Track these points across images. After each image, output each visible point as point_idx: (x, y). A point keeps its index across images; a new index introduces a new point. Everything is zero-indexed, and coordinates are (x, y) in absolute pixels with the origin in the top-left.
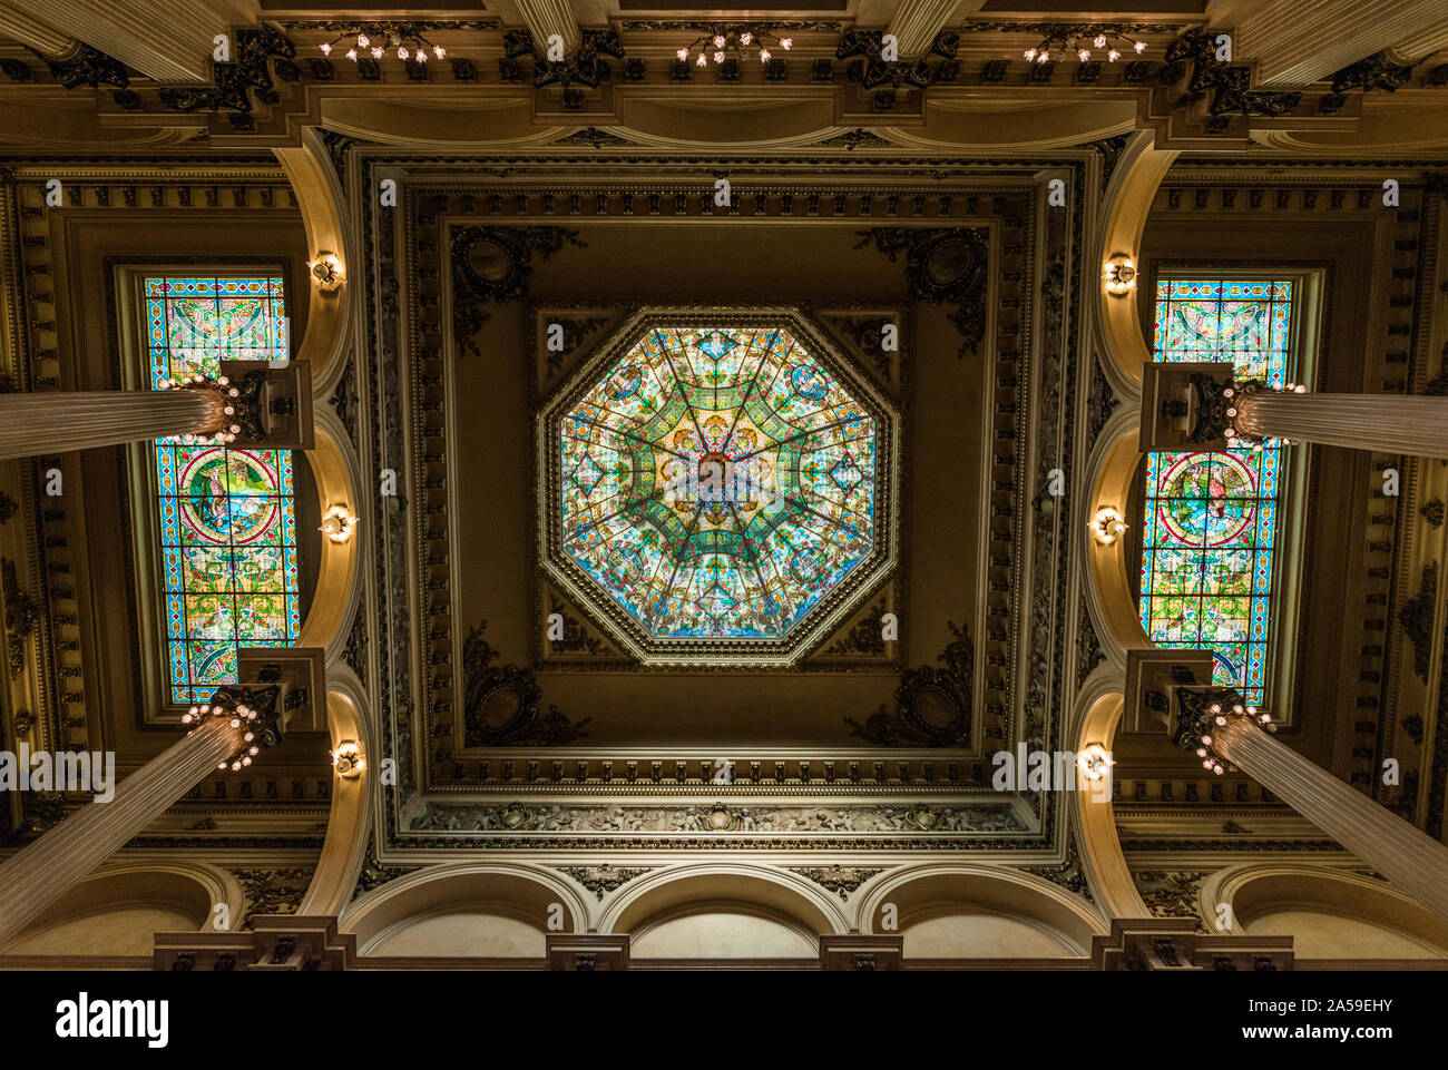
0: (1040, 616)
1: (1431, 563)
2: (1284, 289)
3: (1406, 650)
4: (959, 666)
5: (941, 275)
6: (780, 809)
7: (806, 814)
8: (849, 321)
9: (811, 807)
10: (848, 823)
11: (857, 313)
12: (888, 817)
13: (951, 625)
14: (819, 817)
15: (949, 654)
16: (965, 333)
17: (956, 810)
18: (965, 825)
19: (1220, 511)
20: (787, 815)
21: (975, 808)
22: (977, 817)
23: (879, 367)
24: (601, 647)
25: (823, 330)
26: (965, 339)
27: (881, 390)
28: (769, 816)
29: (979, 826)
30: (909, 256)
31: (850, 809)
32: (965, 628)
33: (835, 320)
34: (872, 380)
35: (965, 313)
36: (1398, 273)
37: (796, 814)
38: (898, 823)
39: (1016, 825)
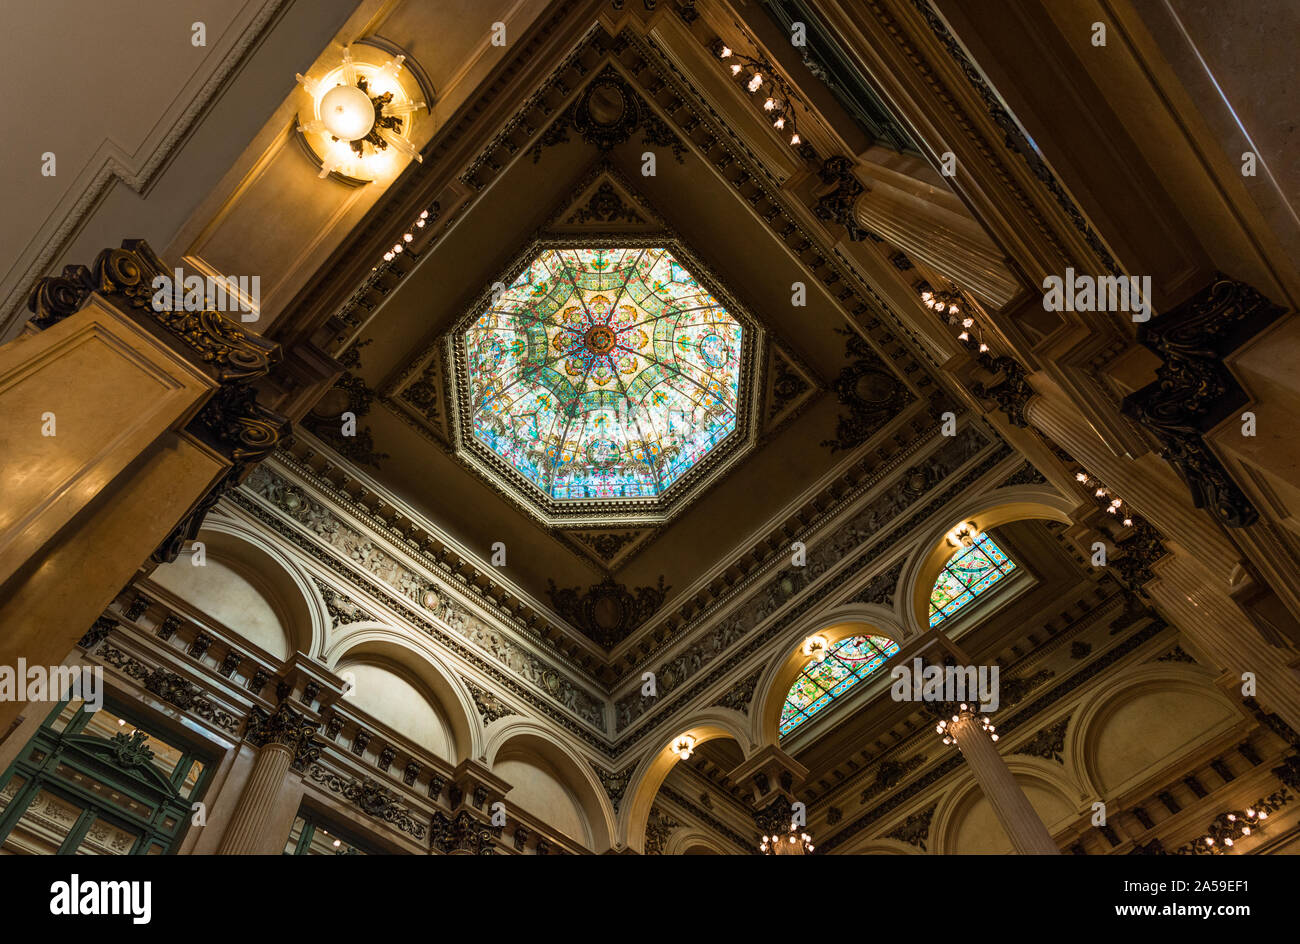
0: (721, 632)
1: (924, 756)
2: (1010, 566)
3: (868, 779)
4: (644, 603)
5: (862, 388)
6: (472, 615)
7: (486, 630)
8: (786, 365)
9: (492, 627)
10: (508, 656)
11: (794, 367)
12: (533, 666)
13: (661, 579)
14: (492, 639)
15: (644, 592)
16: (840, 436)
17: (574, 687)
18: (573, 702)
19: (859, 643)
20: (474, 622)
21: (584, 693)
22: (582, 700)
23: (773, 407)
24: (437, 419)
25: (766, 359)
26: (835, 438)
27: (760, 423)
28: (464, 616)
29: (580, 707)
30: (857, 364)
31: (514, 644)
32: (668, 588)
33: (778, 358)
34: (761, 412)
35: (851, 424)
36: (1065, 615)
37: (480, 626)
38: (537, 676)
39: (600, 724)
